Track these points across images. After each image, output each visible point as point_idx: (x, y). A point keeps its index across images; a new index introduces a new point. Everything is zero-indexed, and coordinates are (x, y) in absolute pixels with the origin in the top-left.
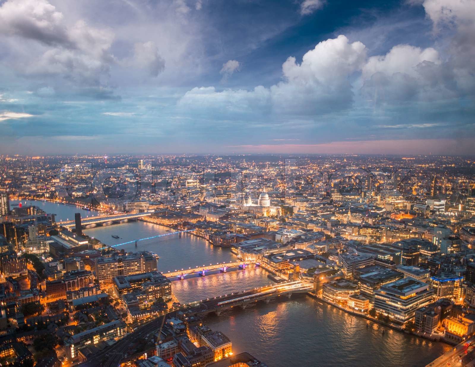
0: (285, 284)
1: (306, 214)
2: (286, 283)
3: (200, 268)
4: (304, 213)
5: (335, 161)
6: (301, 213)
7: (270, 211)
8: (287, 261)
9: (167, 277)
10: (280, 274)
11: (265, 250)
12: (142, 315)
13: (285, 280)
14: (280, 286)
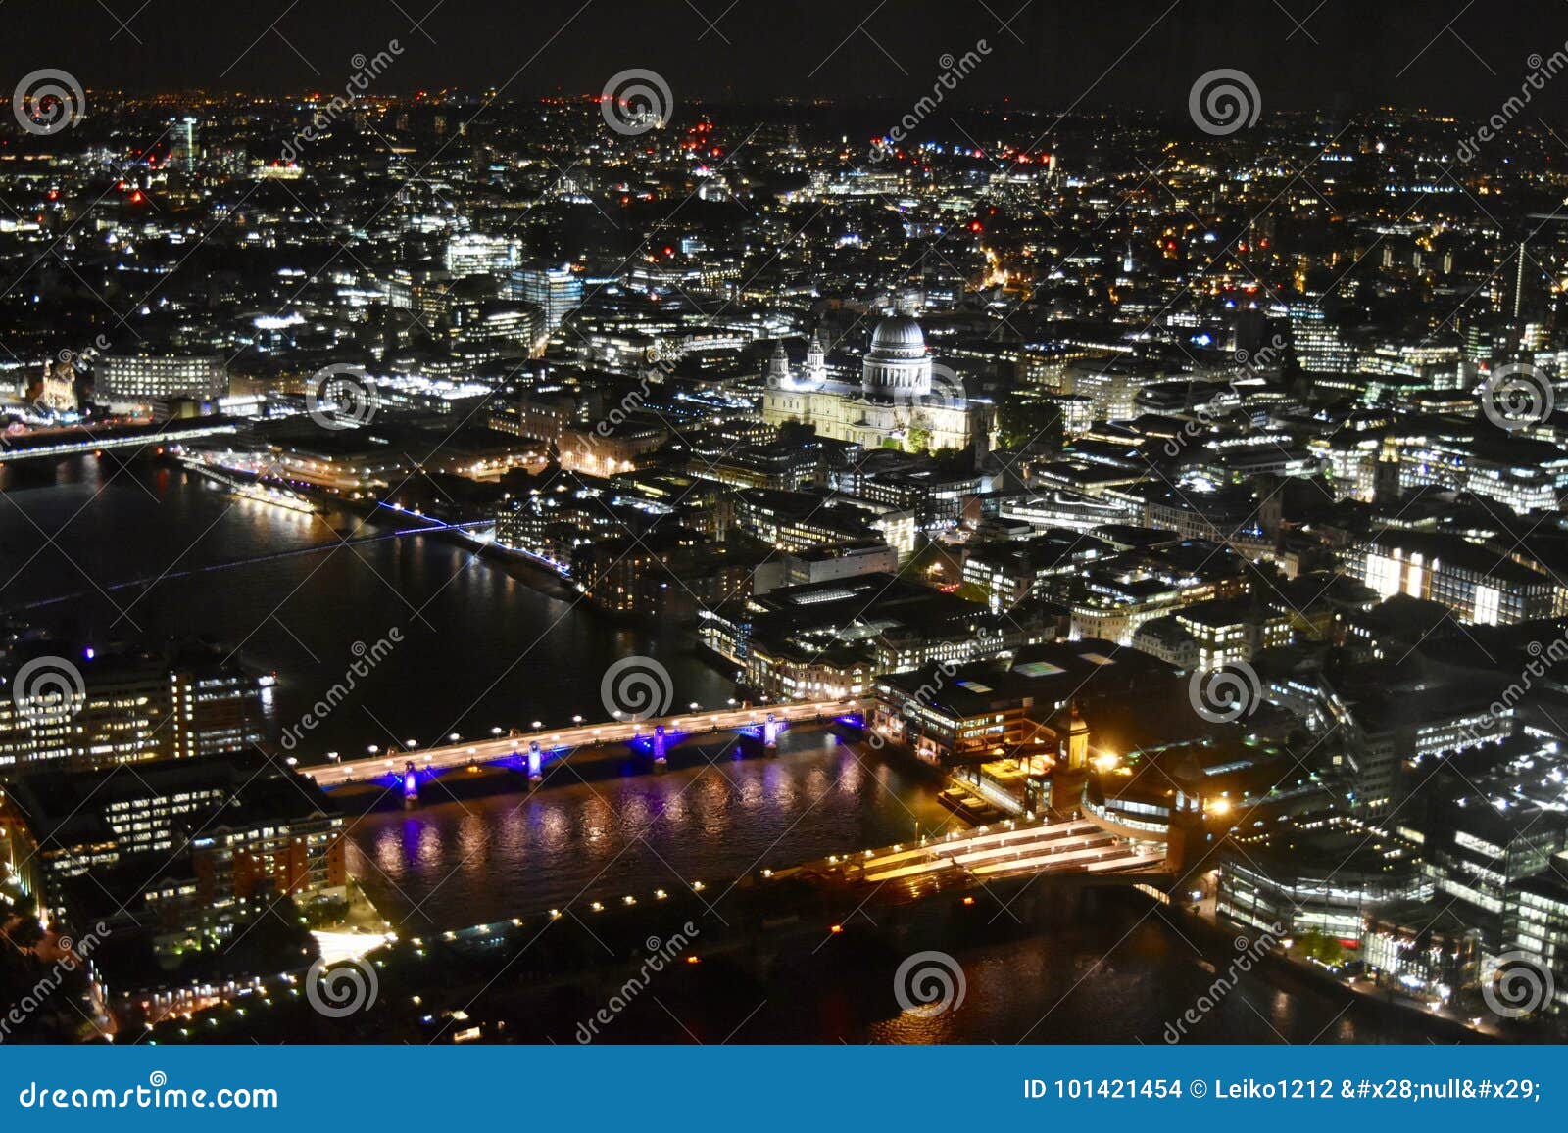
0: (1002, 838)
1: (1138, 442)
2: (1008, 830)
3: (516, 736)
4: (1126, 441)
5: (1319, 149)
6: (1113, 439)
7: (932, 427)
8: (1020, 705)
9: (319, 782)
10: (974, 781)
11: (896, 643)
12: (170, 995)
13: (1003, 813)
14: (975, 849)
